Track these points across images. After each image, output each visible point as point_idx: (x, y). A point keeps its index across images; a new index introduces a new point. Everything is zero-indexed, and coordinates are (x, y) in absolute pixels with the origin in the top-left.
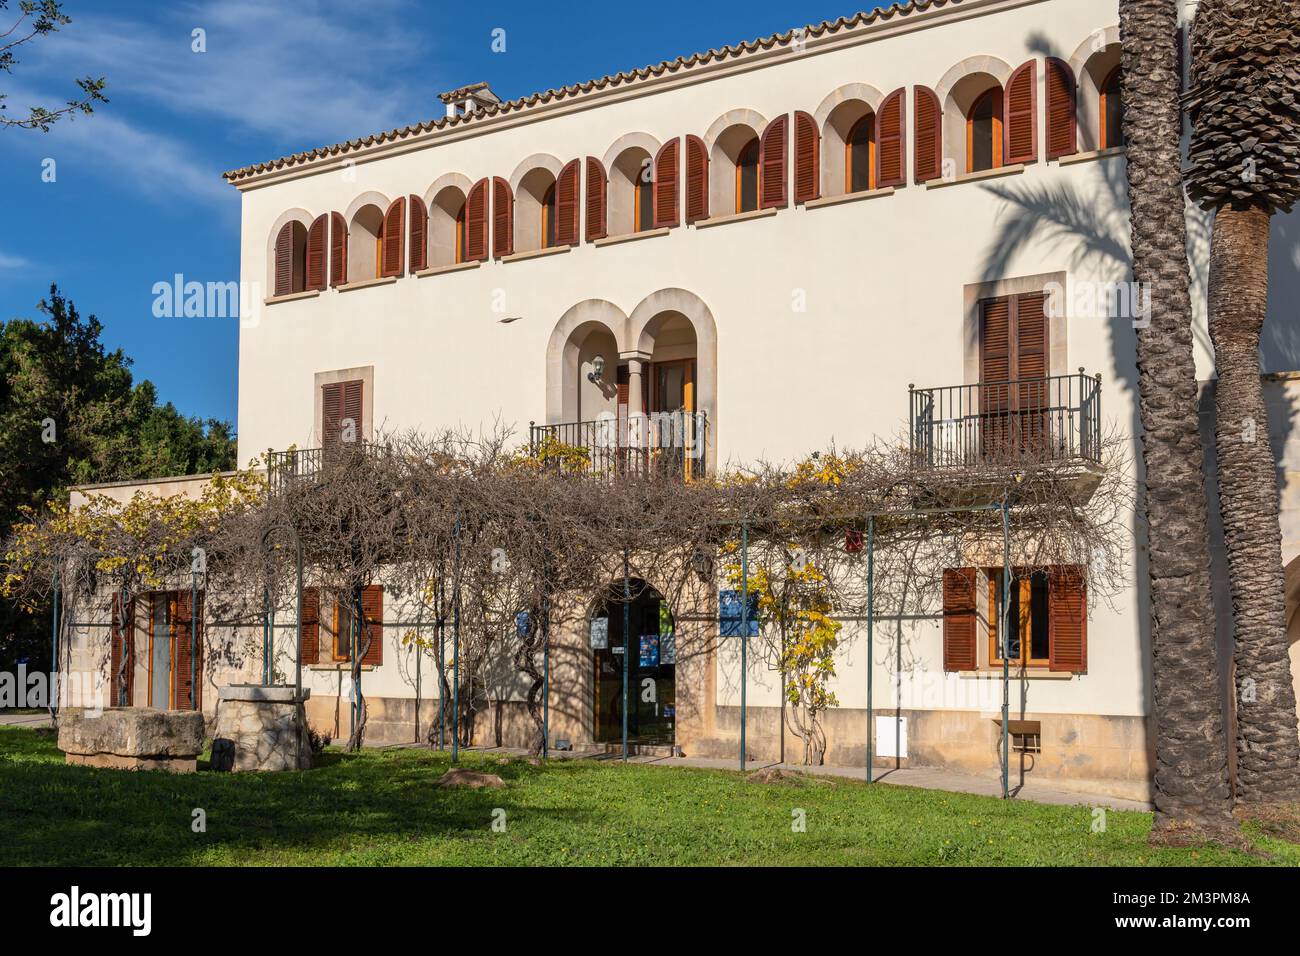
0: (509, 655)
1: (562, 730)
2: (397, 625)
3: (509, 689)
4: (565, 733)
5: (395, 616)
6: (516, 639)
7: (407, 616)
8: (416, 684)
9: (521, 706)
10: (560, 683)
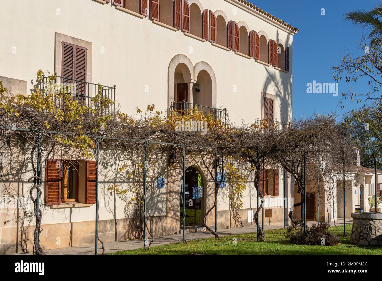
0: (154, 196)
1: (175, 226)
2: (104, 182)
3: (154, 211)
4: (176, 227)
5: (103, 178)
6: (157, 189)
7: (109, 178)
8: (113, 212)
9: (160, 217)
10: (173, 207)
